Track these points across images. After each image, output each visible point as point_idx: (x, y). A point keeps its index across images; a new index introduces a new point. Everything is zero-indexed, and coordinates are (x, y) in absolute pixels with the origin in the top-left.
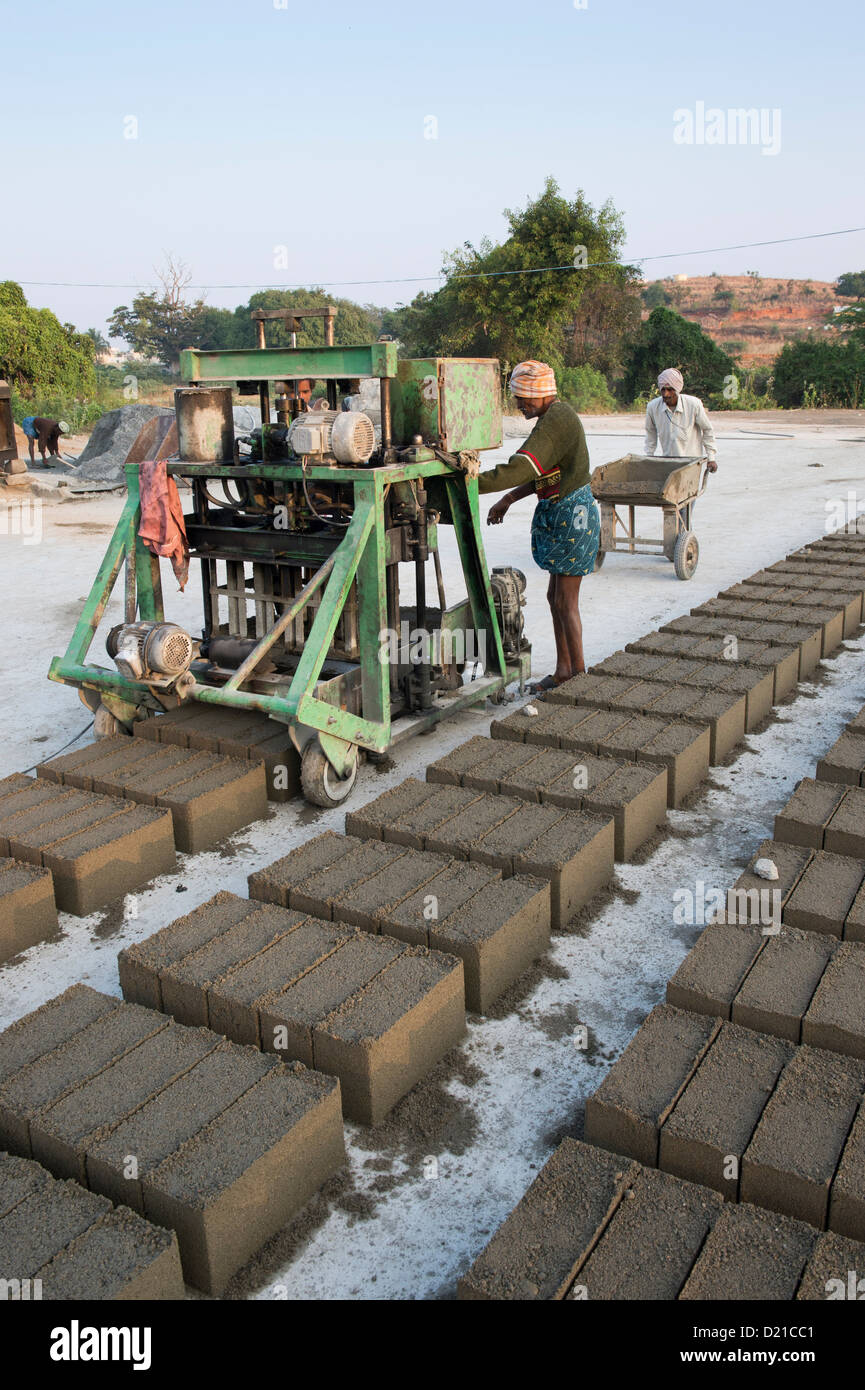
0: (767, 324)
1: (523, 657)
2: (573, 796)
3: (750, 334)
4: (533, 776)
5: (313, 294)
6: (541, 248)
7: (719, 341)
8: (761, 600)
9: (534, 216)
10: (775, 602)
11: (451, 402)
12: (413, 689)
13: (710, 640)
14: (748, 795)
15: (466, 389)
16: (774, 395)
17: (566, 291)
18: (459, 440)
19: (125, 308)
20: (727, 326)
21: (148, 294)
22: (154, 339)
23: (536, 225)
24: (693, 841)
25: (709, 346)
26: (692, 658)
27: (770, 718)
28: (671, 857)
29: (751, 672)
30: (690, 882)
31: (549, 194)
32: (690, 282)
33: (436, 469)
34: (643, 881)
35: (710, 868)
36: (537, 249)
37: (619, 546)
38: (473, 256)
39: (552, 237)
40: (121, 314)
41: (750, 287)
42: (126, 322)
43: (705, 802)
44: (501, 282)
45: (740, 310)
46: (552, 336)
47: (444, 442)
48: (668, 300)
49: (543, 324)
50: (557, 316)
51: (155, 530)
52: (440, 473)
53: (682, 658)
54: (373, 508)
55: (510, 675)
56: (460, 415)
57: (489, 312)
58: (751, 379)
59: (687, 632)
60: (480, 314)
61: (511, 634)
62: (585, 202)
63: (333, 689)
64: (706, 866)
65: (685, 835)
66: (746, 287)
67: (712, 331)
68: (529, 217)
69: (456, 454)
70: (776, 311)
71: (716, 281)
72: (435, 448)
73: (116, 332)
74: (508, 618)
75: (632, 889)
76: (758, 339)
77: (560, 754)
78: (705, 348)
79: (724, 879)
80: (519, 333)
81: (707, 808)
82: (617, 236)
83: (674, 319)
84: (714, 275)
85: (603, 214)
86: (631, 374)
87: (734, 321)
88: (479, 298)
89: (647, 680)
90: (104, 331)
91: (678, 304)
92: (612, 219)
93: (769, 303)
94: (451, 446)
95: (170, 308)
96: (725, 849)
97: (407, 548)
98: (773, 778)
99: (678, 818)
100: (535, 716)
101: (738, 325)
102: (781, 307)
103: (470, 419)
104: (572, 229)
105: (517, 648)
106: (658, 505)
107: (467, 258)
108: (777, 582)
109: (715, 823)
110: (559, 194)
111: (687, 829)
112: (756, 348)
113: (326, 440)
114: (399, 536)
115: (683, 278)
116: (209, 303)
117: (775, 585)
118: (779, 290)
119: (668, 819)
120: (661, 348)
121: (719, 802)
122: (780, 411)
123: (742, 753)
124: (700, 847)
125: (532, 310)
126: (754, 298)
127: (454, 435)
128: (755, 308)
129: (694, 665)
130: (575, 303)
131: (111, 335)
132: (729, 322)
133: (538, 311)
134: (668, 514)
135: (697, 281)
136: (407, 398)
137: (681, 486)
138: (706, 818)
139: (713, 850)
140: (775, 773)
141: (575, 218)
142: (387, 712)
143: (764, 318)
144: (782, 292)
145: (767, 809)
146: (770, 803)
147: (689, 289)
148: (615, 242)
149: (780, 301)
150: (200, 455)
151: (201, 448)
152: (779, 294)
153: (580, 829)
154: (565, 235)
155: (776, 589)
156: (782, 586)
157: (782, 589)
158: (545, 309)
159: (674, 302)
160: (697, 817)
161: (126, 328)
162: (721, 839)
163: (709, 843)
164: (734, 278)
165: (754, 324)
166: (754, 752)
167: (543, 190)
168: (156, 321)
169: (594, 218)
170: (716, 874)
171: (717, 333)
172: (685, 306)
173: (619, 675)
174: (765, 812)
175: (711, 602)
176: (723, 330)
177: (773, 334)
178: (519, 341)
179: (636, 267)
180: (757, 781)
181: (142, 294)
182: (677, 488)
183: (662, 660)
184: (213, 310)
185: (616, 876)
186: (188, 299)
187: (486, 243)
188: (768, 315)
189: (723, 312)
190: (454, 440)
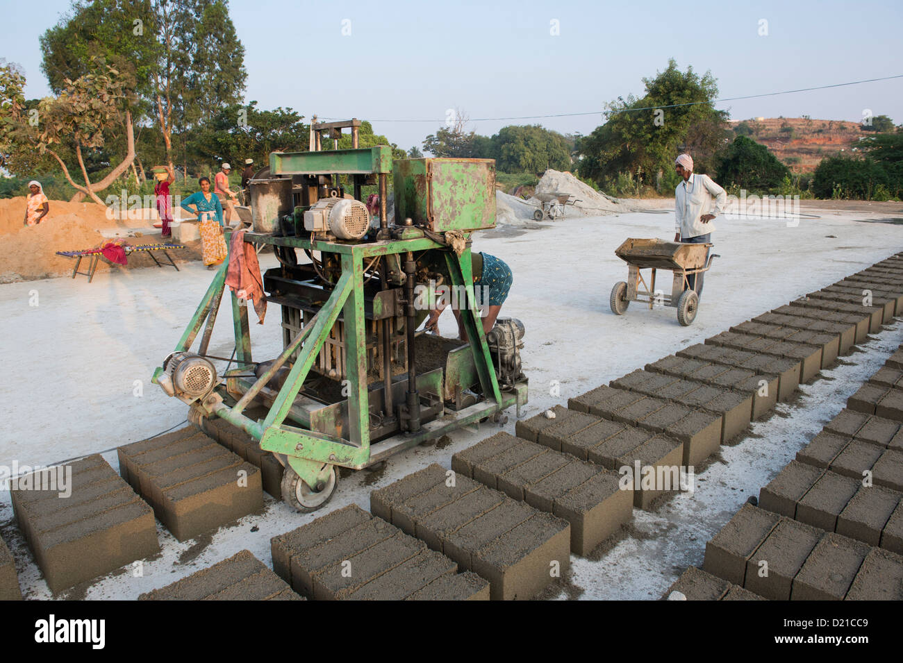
0: (815, 147)
1: (520, 388)
2: (547, 498)
3: (803, 153)
4: (527, 473)
5: (535, 128)
6: (664, 100)
7: (780, 157)
8: (761, 335)
9: (661, 81)
10: (771, 338)
11: (439, 193)
12: (403, 416)
13: (711, 365)
14: (706, 504)
15: (455, 183)
16: (813, 191)
17: (679, 125)
18: (447, 222)
19: (433, 136)
20: (788, 148)
21: (445, 128)
22: (446, 152)
23: (661, 87)
24: (647, 543)
25: (772, 160)
26: (692, 380)
27: (746, 432)
28: (623, 557)
29: (734, 395)
30: (629, 586)
31: (671, 68)
32: (765, 121)
33: (425, 244)
34: (591, 578)
35: (652, 573)
36: (661, 100)
37: (640, 297)
38: (623, 105)
39: (672, 93)
40: (430, 138)
41: (804, 125)
42: (432, 143)
43: (669, 505)
44: (638, 119)
45: (797, 139)
46: (669, 152)
47: (431, 223)
48: (751, 132)
49: (664, 144)
50: (672, 140)
51: (235, 280)
52: (429, 248)
53: (685, 379)
54: (351, 277)
55: (506, 402)
56: (448, 203)
57: (630, 137)
58: (798, 180)
59: (695, 358)
60: (625, 139)
61: (508, 370)
62: (693, 72)
63: (327, 414)
64: (649, 570)
65: (642, 536)
66: (801, 125)
67: (778, 151)
68: (657, 82)
69: (443, 234)
70: (820, 140)
71: (782, 122)
72: (425, 228)
73: (426, 149)
74: (505, 358)
75: (579, 585)
76: (808, 156)
77: (557, 454)
78: (769, 161)
79: (660, 587)
80: (648, 149)
81: (669, 512)
82: (713, 93)
83: (750, 142)
84: (781, 117)
85: (704, 79)
86: (721, 175)
87: (793, 145)
88: (624, 129)
89: (650, 396)
90: (420, 148)
91: (757, 135)
92: (710, 83)
93: (816, 134)
94: (438, 227)
95: (457, 136)
96: (671, 554)
97: (398, 306)
98: (733, 489)
99: (642, 518)
100: (552, 419)
101: (796, 148)
102: (824, 137)
103: (458, 205)
104: (684, 89)
105: (512, 381)
106: (670, 268)
107: (619, 106)
108: (777, 322)
109: (672, 527)
110: (677, 69)
111: (646, 530)
112: (806, 161)
113: (326, 221)
114: (391, 297)
115: (761, 119)
116: (477, 133)
117: (775, 324)
118: (823, 127)
119: (634, 518)
120: (740, 159)
121: (681, 507)
122: (817, 201)
123: (713, 463)
124: (651, 551)
125: (657, 136)
126: (807, 132)
127: (441, 218)
128: (807, 137)
129: (692, 386)
130: (684, 132)
131: (424, 150)
132: (788, 146)
133: (661, 137)
134: (677, 275)
135: (770, 121)
136: (407, 189)
137: (688, 257)
138: (664, 521)
139: (660, 555)
140: (736, 484)
141: (687, 82)
142: (365, 436)
143: (813, 143)
144: (825, 128)
145: (719, 519)
146: (723, 513)
147: (764, 126)
148: (711, 96)
149: (824, 133)
150: (263, 228)
151: (263, 223)
152: (824, 129)
153: (538, 532)
154: (680, 93)
155: (774, 327)
156: (779, 325)
157: (779, 328)
158: (665, 136)
159: (754, 133)
160: (658, 520)
161: (432, 146)
162: (671, 544)
163: (660, 547)
164: (794, 120)
165: (807, 147)
166: (724, 463)
167: (667, 66)
168: (448, 143)
169: (699, 82)
170: (655, 580)
171: (781, 153)
172: (761, 136)
173: (630, 390)
174: (716, 522)
175: (722, 335)
176: (785, 150)
177: (819, 153)
178: (649, 154)
179: (726, 111)
180: (719, 490)
181: (442, 128)
182: (685, 258)
183: (669, 379)
184: (479, 137)
185: (572, 569)
186: (466, 131)
187: (631, 98)
188: (817, 142)
189: (786, 140)
190: (442, 222)
